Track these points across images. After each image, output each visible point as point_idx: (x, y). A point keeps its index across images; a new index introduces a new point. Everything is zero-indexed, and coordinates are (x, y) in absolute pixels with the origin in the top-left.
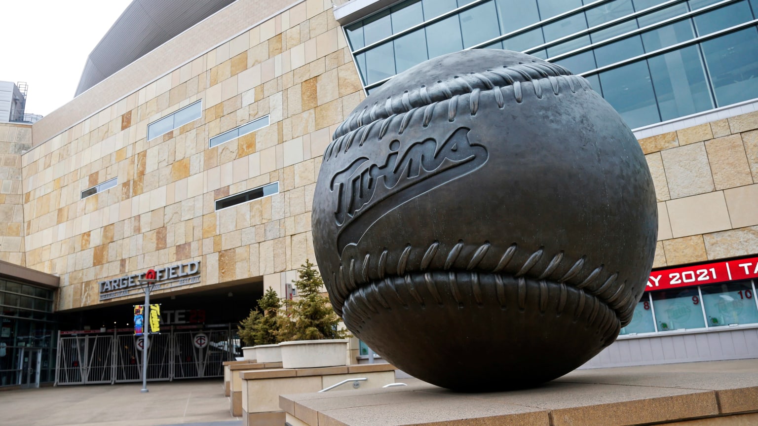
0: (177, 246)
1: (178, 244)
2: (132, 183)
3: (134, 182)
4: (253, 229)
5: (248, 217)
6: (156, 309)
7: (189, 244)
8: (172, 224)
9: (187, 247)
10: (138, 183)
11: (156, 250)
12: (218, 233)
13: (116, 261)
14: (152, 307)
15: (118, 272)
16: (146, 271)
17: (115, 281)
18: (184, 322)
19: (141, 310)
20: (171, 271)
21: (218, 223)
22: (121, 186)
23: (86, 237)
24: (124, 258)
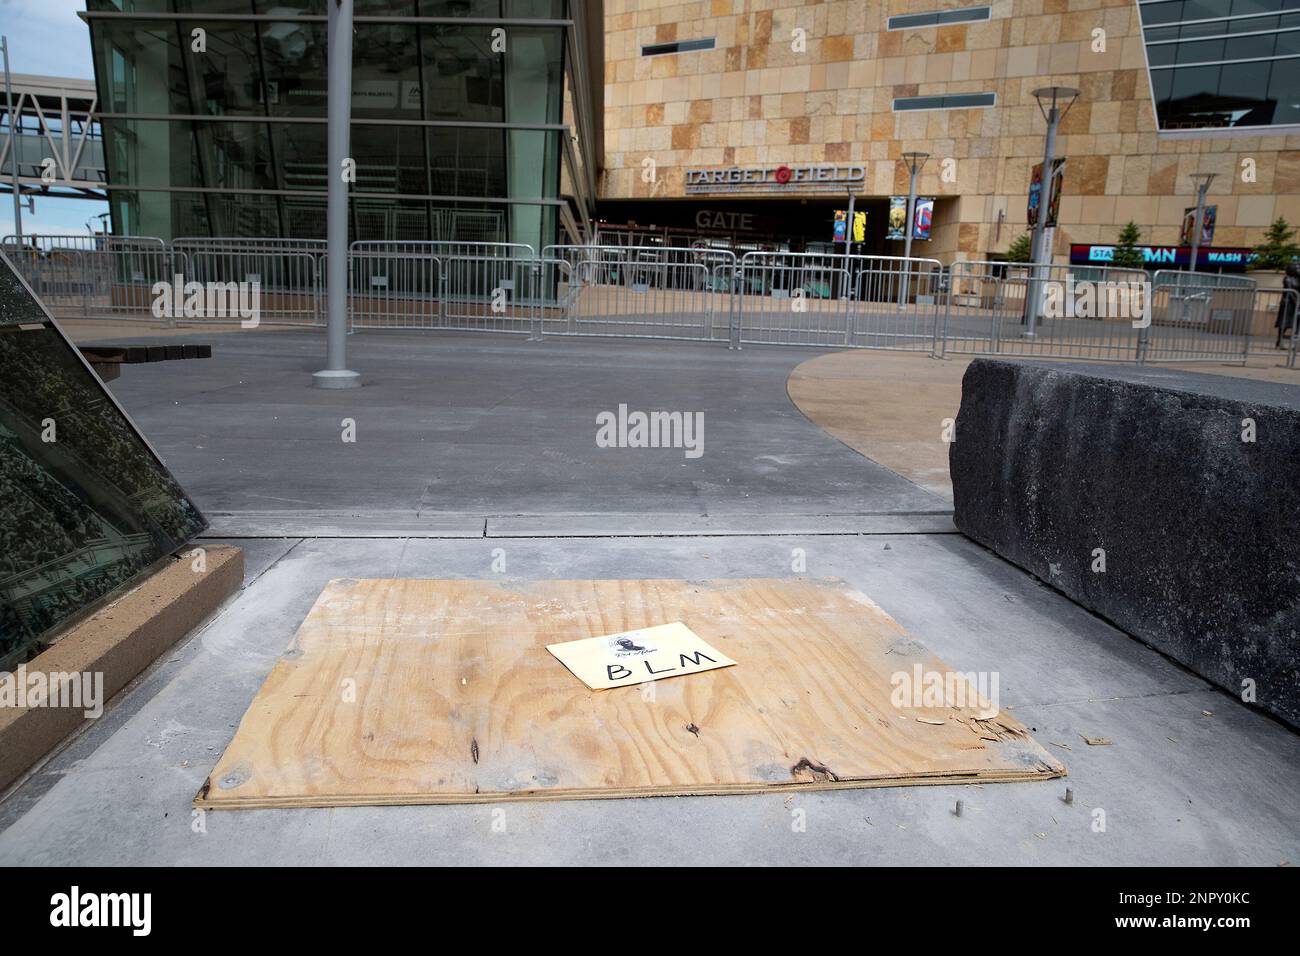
0: (827, 145)
1: (829, 141)
2: (744, 51)
3: (749, 50)
4: (953, 142)
5: (945, 126)
6: (861, 218)
7: (849, 145)
8: (820, 115)
9: (844, 147)
10: (757, 52)
11: (790, 144)
12: (896, 138)
13: (716, 147)
14: (857, 214)
15: (720, 161)
16: (776, 167)
17: (718, 173)
18: (751, 228)
19: (844, 216)
20: (819, 173)
21: (897, 126)
22: (724, 52)
23: (655, 110)
24: (730, 145)
